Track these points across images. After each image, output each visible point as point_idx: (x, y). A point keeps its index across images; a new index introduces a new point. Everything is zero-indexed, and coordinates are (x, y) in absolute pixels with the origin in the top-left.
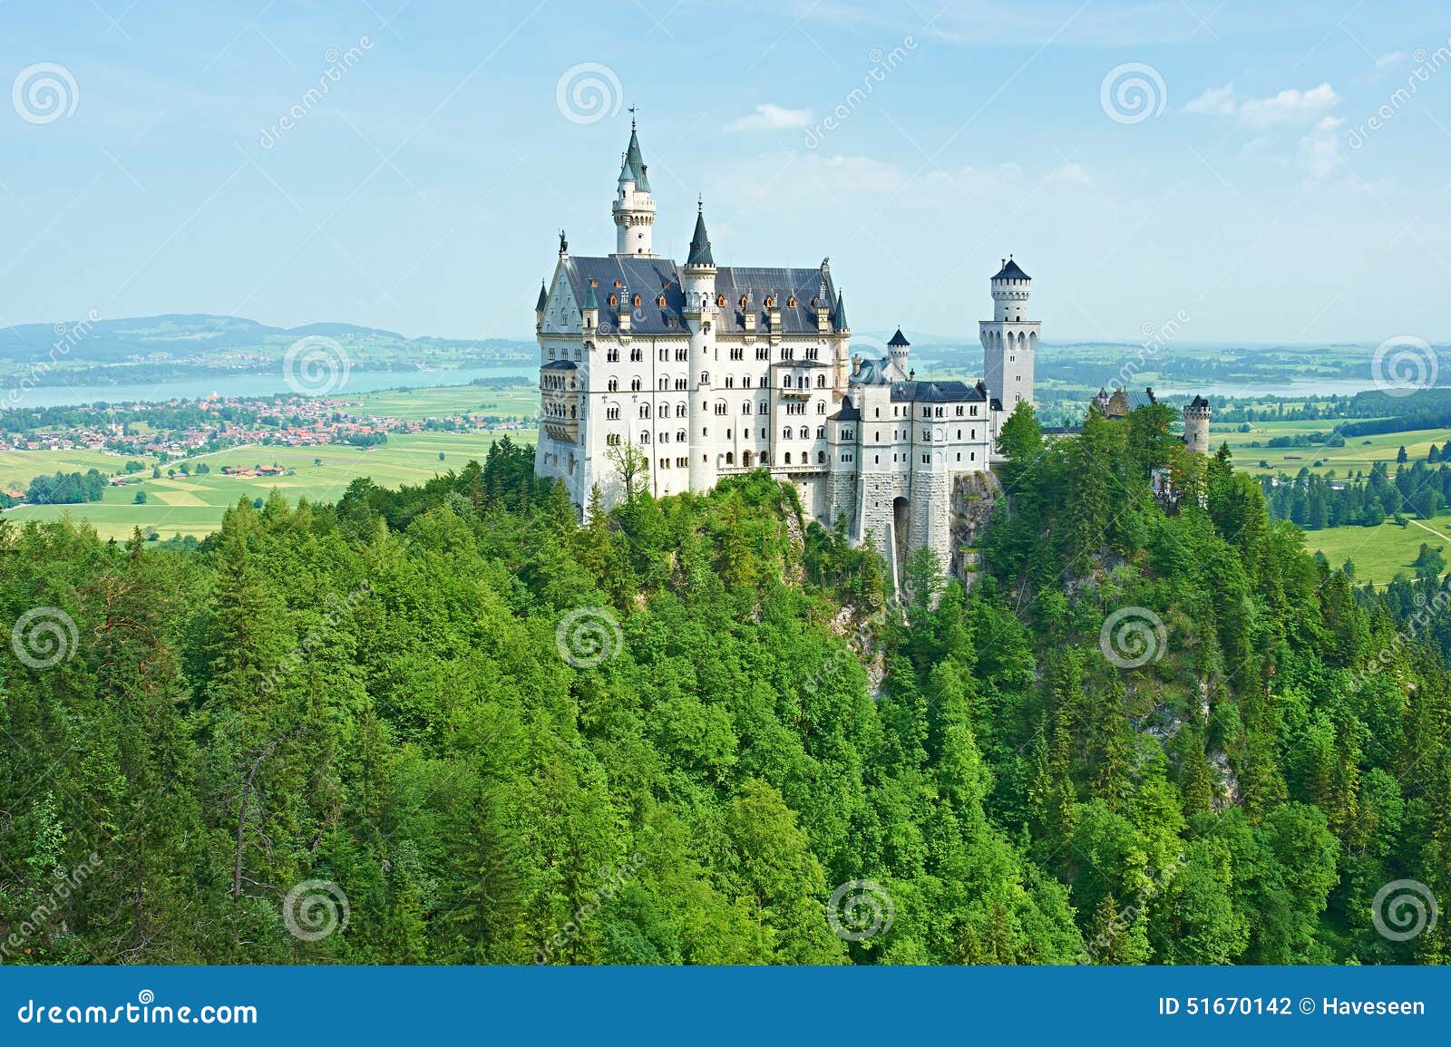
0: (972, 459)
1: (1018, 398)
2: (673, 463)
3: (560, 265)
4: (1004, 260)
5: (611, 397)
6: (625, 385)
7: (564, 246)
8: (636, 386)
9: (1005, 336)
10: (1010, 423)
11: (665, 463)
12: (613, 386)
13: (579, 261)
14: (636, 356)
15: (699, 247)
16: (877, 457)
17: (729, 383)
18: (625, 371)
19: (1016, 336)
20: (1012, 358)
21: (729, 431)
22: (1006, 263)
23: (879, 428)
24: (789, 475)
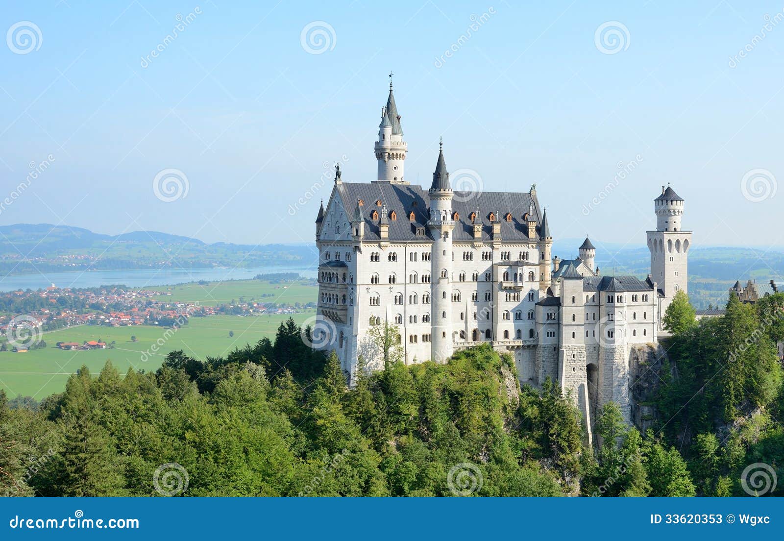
0: (645, 334)
1: (676, 288)
2: (420, 338)
3: (335, 189)
4: (663, 187)
5: (374, 288)
6: (384, 279)
7: (338, 175)
8: (392, 280)
9: (666, 243)
10: (671, 308)
11: (413, 339)
12: (375, 280)
13: (350, 187)
14: (393, 258)
15: (439, 177)
16: (574, 333)
17: (462, 278)
18: (384, 268)
19: (674, 243)
20: (672, 259)
21: (462, 314)
22: (665, 189)
23: (574, 311)
24: (508, 347)
